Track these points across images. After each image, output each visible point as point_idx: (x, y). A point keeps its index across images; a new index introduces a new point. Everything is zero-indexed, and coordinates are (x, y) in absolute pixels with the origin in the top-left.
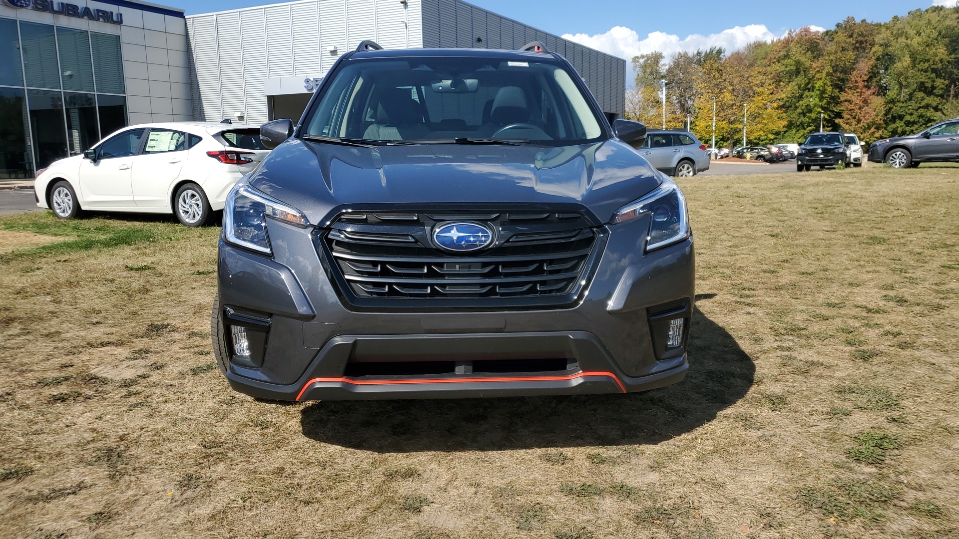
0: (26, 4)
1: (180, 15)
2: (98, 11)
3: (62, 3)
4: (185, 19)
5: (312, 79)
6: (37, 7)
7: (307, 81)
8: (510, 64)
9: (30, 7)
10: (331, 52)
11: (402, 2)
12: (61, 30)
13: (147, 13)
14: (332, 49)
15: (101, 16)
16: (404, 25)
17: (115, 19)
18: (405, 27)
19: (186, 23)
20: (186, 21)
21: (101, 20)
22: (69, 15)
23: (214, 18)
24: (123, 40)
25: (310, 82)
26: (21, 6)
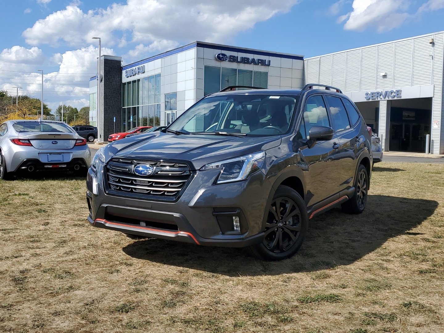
0: (225, 59)
1: (301, 58)
2: (259, 60)
3: (242, 57)
4: (304, 61)
5: (370, 93)
6: (230, 60)
7: (367, 94)
8: (271, 97)
9: (227, 61)
10: (383, 76)
11: (431, 43)
12: (241, 71)
13: (283, 59)
14: (384, 74)
15: (260, 63)
16: (431, 57)
17: (267, 63)
18: (431, 59)
19: (304, 63)
20: (304, 62)
21: (260, 64)
22: (245, 63)
23: (319, 59)
24: (269, 74)
25: (368, 95)
26: (223, 60)
